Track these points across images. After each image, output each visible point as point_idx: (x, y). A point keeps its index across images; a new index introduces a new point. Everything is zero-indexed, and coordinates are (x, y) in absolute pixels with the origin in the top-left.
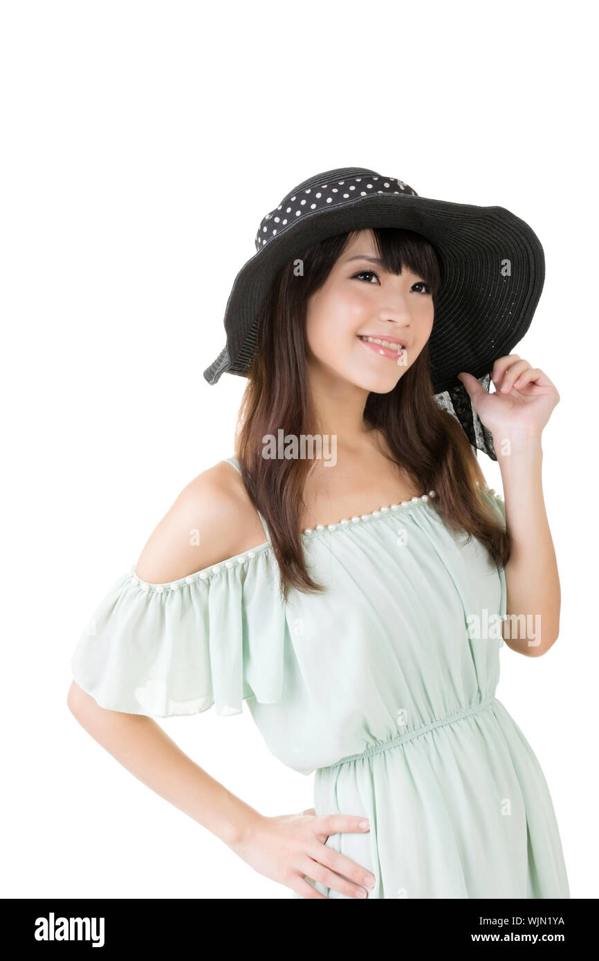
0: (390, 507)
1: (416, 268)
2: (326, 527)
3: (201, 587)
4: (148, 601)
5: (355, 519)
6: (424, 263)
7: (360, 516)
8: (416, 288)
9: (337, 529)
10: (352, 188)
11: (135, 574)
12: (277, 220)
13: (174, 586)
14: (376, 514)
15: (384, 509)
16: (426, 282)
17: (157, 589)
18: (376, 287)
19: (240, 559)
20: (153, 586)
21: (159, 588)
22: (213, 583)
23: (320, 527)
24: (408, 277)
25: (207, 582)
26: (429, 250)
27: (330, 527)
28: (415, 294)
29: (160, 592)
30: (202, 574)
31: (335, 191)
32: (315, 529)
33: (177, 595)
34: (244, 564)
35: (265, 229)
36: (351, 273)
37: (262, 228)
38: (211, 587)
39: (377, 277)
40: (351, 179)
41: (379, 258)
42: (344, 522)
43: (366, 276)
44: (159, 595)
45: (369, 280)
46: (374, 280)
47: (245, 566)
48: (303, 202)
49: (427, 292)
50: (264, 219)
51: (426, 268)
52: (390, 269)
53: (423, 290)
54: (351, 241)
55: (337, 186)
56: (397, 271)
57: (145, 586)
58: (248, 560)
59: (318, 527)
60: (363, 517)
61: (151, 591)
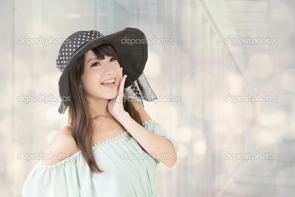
0: (120, 135)
1: (108, 55)
2: (101, 143)
3: (62, 166)
4: (46, 171)
5: (110, 140)
6: (110, 52)
7: (111, 139)
8: (111, 60)
9: (104, 144)
10: (79, 39)
11: (42, 163)
12: (61, 58)
13: (54, 166)
14: (116, 137)
15: (119, 136)
16: (113, 57)
17: (48, 167)
18: (100, 66)
19: (74, 156)
20: (47, 166)
21: (49, 167)
22: (66, 164)
23: (99, 144)
24: (107, 59)
25: (64, 164)
26: (110, 47)
27: (102, 143)
28: (112, 62)
29: (49, 168)
30: (63, 162)
31: (75, 42)
32: (97, 144)
33: (55, 169)
34: (75, 158)
35: (58, 62)
36: (91, 65)
37: (57, 62)
38: (66, 165)
39: (98, 63)
40: (78, 36)
41: (97, 57)
42: (107, 141)
43: (95, 64)
44: (49, 169)
45: (97, 65)
46: (98, 64)
47: (76, 158)
48: (67, 50)
49: (115, 60)
50: (57, 59)
51: (112, 54)
52: (101, 59)
53: (113, 60)
54: (86, 56)
55: (74, 40)
56: (104, 58)
57: (44, 166)
58: (77, 156)
59: (98, 144)
60: (112, 139)
61: (46, 168)
